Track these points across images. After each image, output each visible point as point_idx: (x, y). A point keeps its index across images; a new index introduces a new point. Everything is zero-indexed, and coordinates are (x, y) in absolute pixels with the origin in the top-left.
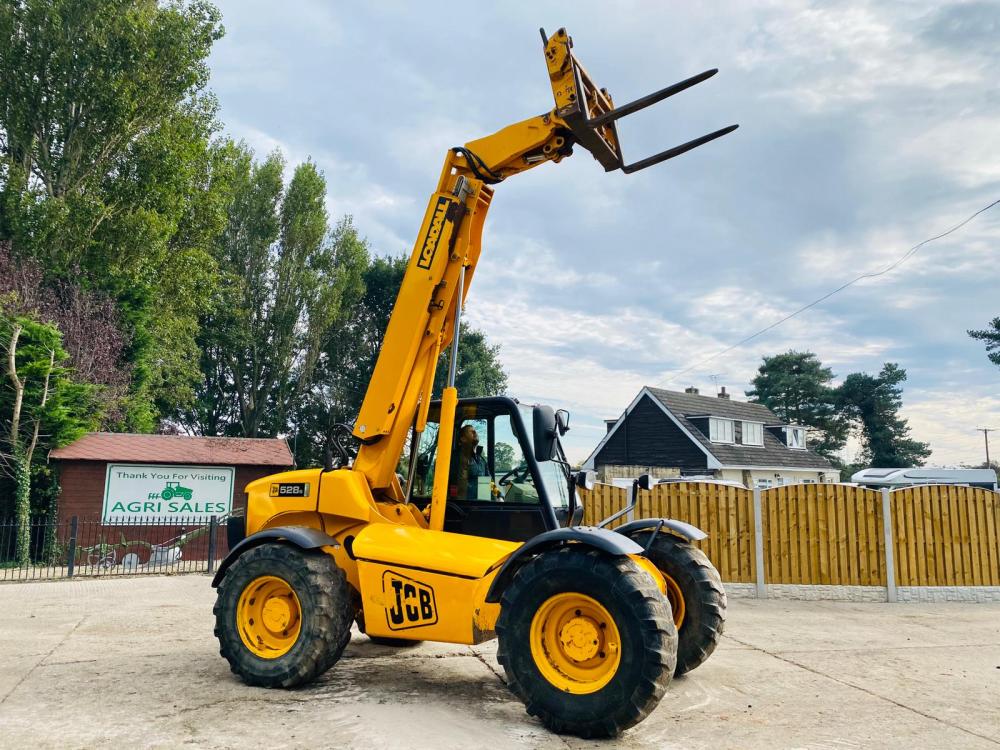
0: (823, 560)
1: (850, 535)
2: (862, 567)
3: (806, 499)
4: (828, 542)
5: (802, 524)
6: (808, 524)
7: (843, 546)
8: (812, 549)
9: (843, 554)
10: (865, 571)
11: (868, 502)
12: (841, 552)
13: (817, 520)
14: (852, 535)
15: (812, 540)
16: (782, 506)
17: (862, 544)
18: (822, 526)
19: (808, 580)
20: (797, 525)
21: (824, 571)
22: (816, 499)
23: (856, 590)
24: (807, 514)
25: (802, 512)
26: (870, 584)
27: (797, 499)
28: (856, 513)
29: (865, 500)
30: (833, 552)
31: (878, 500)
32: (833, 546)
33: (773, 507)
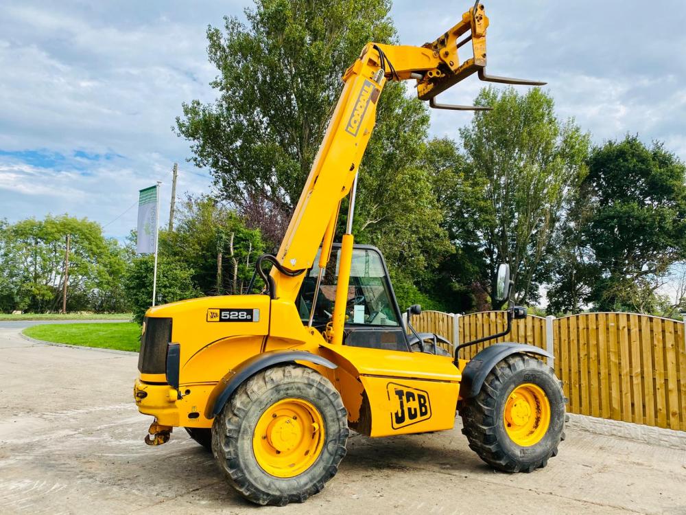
0: (615, 394)
1: (645, 369)
2: (659, 406)
3: (597, 328)
4: (620, 375)
5: (593, 354)
6: (598, 356)
7: (637, 381)
8: (603, 381)
9: (638, 390)
10: (664, 411)
11: (667, 334)
12: (635, 388)
13: (608, 352)
14: (648, 369)
15: (603, 371)
16: (573, 336)
17: (660, 381)
18: (613, 358)
19: (598, 412)
20: (588, 355)
21: (616, 405)
22: (608, 329)
23: (652, 431)
24: (597, 345)
25: (593, 342)
26: (669, 426)
27: (588, 328)
28: (653, 347)
29: (663, 331)
30: (626, 387)
31: (679, 333)
32: (626, 379)
33: (564, 336)
